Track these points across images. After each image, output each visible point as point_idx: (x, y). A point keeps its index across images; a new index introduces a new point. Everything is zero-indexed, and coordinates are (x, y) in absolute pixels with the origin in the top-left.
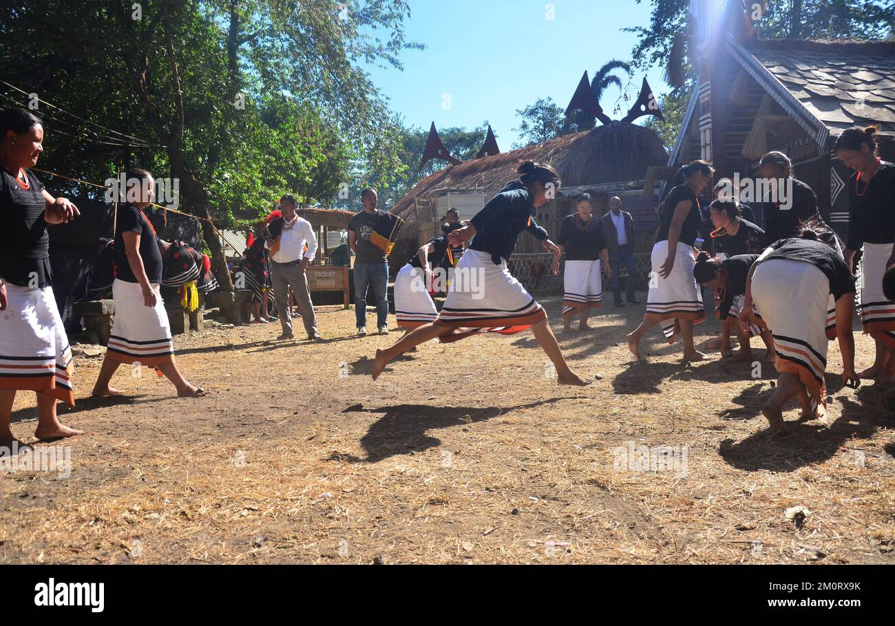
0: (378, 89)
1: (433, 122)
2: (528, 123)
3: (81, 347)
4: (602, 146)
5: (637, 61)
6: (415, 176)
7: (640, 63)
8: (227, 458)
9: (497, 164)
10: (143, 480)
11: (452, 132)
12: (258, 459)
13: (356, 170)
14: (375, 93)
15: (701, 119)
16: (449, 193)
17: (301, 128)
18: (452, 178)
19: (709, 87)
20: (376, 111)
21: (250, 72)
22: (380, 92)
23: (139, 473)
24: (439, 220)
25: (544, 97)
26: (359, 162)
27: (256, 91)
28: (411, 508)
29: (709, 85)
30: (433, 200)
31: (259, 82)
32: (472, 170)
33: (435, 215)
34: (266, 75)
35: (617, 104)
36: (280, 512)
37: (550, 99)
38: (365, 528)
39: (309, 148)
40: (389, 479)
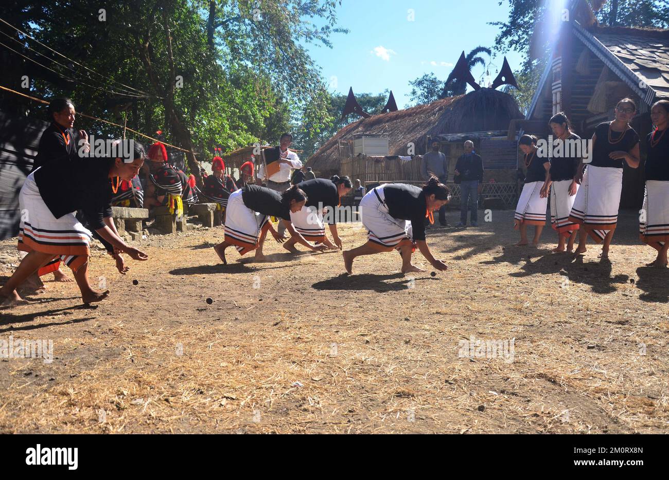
0: (314, 61)
1: (351, 87)
2: (416, 90)
3: (96, 242)
4: (474, 105)
5: (499, 46)
6: (336, 126)
7: (500, 48)
8: (206, 341)
9: (397, 117)
10: (133, 361)
11: (363, 96)
12: (233, 343)
13: (294, 121)
14: (312, 64)
15: (553, 84)
16: (363, 137)
17: (258, 89)
18: (364, 127)
19: (561, 61)
20: (312, 77)
21: (223, 48)
22: (315, 64)
23: (130, 353)
24: (356, 156)
25: (428, 73)
26: (297, 116)
27: (226, 61)
28: (380, 401)
29: (560, 59)
30: (351, 142)
31: (229, 56)
32: (379, 122)
33: (352, 153)
34: (233, 50)
35: (482, 77)
36: (257, 403)
37: (433, 74)
38: (340, 423)
39: (264, 103)
40: (353, 368)
